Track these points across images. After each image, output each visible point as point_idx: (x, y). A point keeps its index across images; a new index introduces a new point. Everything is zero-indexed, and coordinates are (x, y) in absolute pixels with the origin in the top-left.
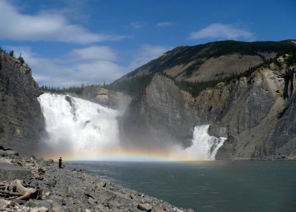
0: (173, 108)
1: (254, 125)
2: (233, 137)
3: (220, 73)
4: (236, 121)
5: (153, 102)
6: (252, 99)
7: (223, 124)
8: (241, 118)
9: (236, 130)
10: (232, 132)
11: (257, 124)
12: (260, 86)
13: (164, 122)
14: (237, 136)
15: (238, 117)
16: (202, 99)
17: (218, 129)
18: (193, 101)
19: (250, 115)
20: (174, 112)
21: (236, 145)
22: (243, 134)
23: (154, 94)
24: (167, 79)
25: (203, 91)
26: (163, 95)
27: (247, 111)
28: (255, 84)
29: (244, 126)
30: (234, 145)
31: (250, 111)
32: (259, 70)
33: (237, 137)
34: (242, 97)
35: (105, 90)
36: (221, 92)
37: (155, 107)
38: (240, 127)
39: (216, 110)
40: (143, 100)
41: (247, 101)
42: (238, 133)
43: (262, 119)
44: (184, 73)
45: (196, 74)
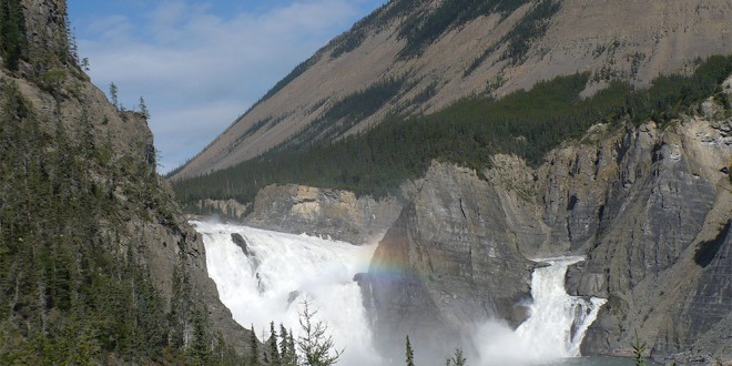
0: (479, 237)
1: (666, 264)
2: (618, 299)
3: (609, 42)
4: (625, 258)
5: (434, 230)
6: (660, 200)
7: (597, 264)
8: (635, 251)
9: (624, 280)
10: (616, 285)
11: (673, 261)
12: (678, 166)
13: (462, 273)
14: (629, 292)
15: (629, 248)
16: (552, 177)
17: (585, 279)
18: (531, 178)
19: (656, 240)
20: (483, 247)
21: (625, 317)
22: (641, 288)
23: (433, 210)
24: (461, 169)
25: (553, 151)
26: (455, 209)
27: (648, 231)
28: (664, 162)
29: (643, 267)
30: (621, 317)
31: (654, 230)
32: (674, 125)
33: (627, 297)
34: (637, 196)
35: (311, 189)
36: (598, 154)
37: (440, 240)
38: (633, 273)
39: (588, 207)
40: (411, 230)
41: (649, 206)
42: (631, 286)
43: (685, 247)
44: (504, 47)
45: (539, 49)
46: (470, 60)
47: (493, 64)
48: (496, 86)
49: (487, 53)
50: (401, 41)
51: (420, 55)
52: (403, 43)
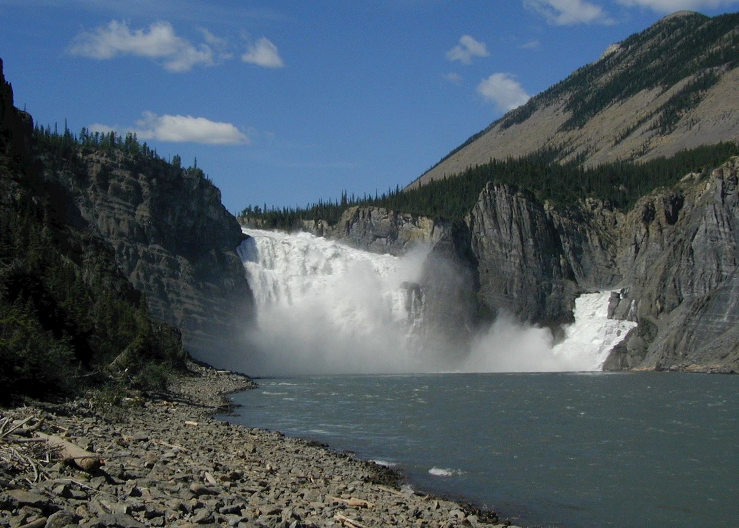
8: (673, 279)
9: (659, 306)
10: (649, 309)
14: (661, 318)
15: (668, 277)
19: (696, 271)
27: (690, 261)
29: (680, 296)
30: (648, 339)
31: (697, 261)
33: (658, 322)
38: (668, 299)
42: (664, 311)
44: (656, 117)
45: (689, 119)
46: (622, 130)
47: (643, 133)
48: (641, 154)
49: (640, 123)
50: (566, 114)
51: (581, 127)
52: (569, 115)
